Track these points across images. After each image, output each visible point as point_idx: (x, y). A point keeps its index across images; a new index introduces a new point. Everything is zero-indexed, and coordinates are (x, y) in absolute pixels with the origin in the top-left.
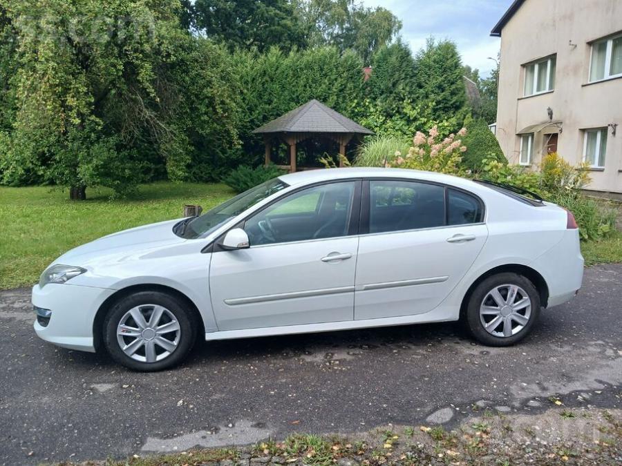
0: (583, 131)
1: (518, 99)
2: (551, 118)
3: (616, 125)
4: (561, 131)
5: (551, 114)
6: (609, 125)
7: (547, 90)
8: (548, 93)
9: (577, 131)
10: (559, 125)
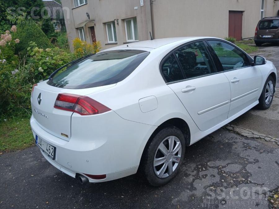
0: (105, 24)
1: (72, 9)
2: (89, 18)
3: (118, 20)
4: (95, 25)
5: (88, 16)
6: (115, 20)
7: (84, 3)
8: (85, 4)
9: (102, 24)
10: (93, 21)
